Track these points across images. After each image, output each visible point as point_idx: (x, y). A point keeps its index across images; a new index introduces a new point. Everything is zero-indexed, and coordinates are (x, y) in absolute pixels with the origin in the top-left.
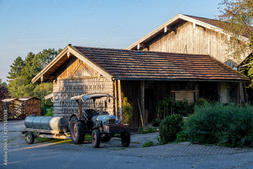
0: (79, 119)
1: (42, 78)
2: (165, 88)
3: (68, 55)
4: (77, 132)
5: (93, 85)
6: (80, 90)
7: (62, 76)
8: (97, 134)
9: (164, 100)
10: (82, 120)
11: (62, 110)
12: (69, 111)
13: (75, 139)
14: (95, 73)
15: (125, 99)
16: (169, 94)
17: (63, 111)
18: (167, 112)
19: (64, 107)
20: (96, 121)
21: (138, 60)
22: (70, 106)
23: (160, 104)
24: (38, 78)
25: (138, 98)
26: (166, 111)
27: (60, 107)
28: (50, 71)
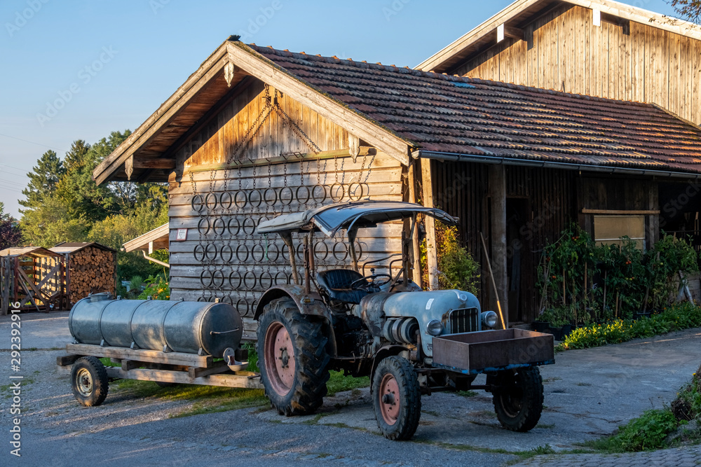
0: (305, 310)
1: (130, 163)
2: (562, 198)
3: (229, 77)
4: (292, 363)
5: (322, 183)
6: (270, 203)
7: (199, 156)
8: (407, 377)
9: (566, 238)
10: (316, 312)
11: (202, 278)
12: (226, 281)
13: (282, 394)
14: (330, 141)
15: (449, 232)
16: (575, 219)
17: (204, 280)
18: (572, 282)
19: (209, 265)
20: (384, 317)
21: (464, 101)
22: (229, 264)
23: (551, 255)
24: (116, 165)
25: (481, 231)
26: (568, 280)
27: (195, 268)
28: (160, 138)
